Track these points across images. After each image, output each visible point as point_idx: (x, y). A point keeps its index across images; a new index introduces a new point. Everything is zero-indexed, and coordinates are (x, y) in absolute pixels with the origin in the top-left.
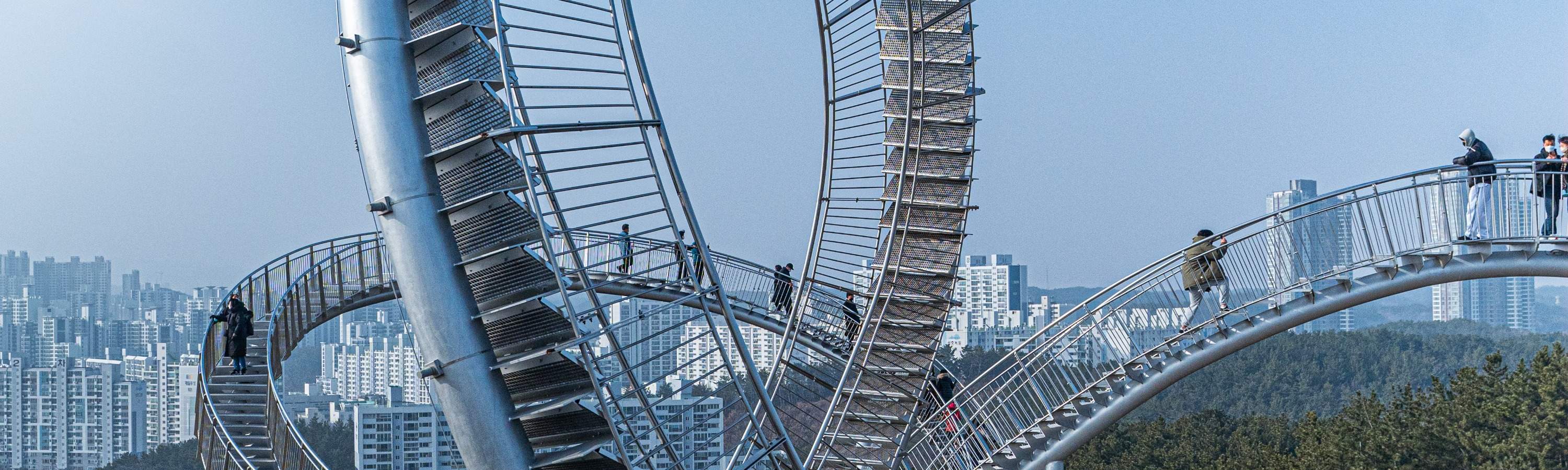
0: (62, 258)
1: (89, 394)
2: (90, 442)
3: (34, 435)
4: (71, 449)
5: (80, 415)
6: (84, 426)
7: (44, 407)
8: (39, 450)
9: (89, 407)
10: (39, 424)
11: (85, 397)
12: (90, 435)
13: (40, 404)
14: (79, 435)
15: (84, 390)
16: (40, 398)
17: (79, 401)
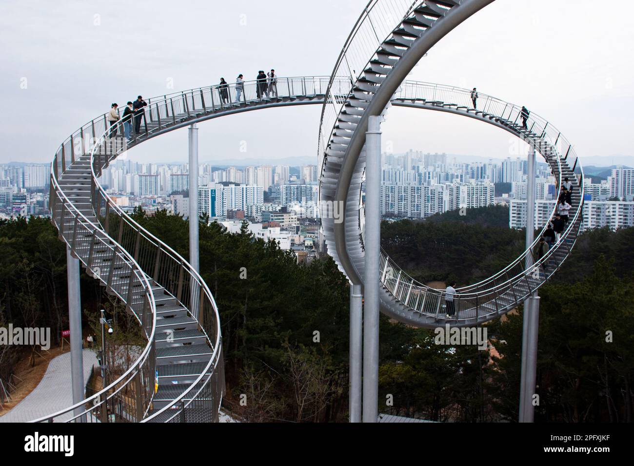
0: (432, 153)
1: (431, 194)
2: (431, 209)
3: (414, 206)
4: (425, 211)
5: (428, 200)
6: (430, 204)
7: (418, 198)
8: (415, 211)
9: (431, 198)
10: (416, 203)
11: (430, 195)
12: (431, 207)
13: (416, 197)
14: (428, 207)
15: (430, 193)
16: (416, 195)
17: (428, 196)
